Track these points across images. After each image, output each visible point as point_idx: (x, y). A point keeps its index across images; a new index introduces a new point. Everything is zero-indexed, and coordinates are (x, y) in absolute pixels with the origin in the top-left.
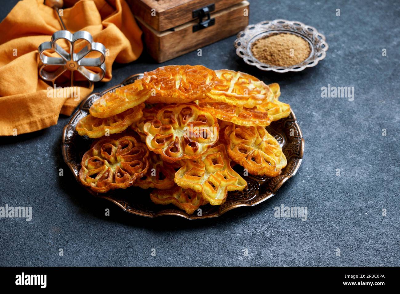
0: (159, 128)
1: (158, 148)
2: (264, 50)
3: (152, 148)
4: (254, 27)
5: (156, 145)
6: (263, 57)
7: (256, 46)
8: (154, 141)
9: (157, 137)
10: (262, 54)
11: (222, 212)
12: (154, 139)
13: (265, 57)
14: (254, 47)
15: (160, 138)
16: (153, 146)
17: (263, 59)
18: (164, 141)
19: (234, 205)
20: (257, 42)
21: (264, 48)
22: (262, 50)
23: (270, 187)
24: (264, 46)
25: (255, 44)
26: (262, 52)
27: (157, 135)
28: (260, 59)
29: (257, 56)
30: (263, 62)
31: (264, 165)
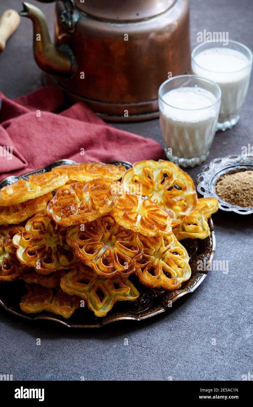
0: (30, 240)
1: (30, 261)
2: (227, 188)
3: (24, 261)
4: (221, 161)
5: (28, 258)
6: (226, 196)
7: (220, 182)
8: (26, 253)
9: (28, 249)
10: (225, 191)
11: (104, 323)
12: (25, 251)
13: (228, 195)
14: (219, 183)
15: (32, 250)
16: (24, 259)
17: (226, 197)
18: (37, 253)
19: (119, 317)
20: (222, 178)
21: (228, 186)
22: (226, 187)
23: (163, 301)
24: (229, 184)
25: (220, 180)
26: (226, 190)
27: (28, 247)
28: (223, 197)
29: (220, 194)
30: (226, 201)
31: (163, 277)
